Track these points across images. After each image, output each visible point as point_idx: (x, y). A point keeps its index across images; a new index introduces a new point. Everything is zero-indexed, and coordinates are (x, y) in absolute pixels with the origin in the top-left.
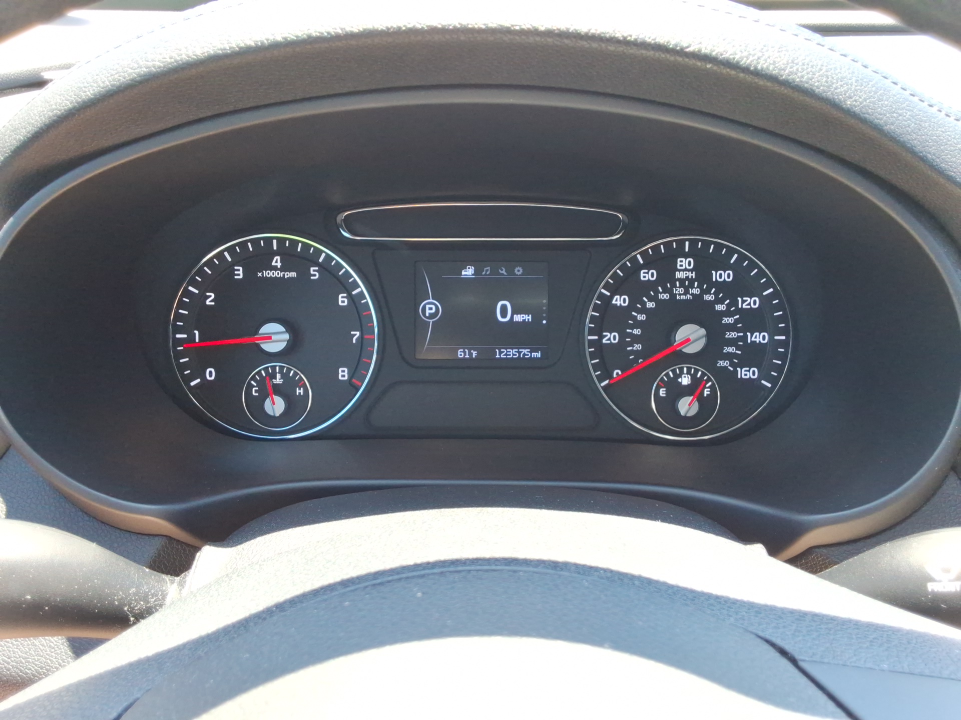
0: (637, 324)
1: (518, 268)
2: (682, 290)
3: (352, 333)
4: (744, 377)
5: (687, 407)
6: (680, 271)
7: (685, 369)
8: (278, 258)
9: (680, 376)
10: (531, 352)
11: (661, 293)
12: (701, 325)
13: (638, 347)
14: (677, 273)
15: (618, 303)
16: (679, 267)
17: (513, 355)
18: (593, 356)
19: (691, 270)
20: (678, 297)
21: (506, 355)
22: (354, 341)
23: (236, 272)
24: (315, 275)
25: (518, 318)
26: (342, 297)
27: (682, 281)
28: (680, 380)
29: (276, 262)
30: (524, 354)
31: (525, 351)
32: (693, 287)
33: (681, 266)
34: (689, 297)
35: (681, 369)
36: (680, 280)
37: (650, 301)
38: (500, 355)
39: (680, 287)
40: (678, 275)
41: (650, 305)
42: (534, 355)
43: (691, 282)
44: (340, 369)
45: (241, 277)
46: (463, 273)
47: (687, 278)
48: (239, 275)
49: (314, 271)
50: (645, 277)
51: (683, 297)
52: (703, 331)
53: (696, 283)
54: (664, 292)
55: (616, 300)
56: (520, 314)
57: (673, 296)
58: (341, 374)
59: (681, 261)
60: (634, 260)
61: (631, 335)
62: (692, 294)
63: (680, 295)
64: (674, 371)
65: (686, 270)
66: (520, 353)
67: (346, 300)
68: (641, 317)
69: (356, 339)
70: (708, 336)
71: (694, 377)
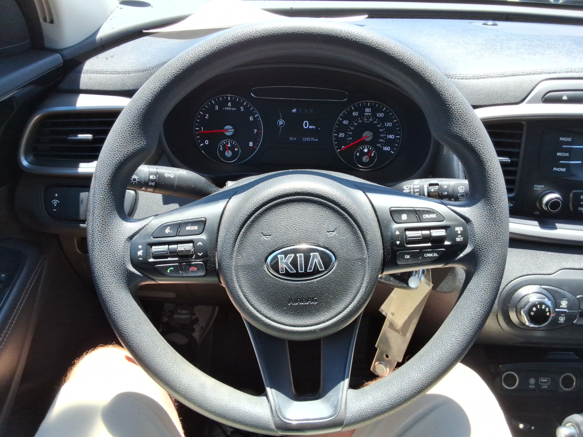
0: (351, 131)
1: (311, 110)
2: (366, 119)
3: (254, 130)
4: (385, 150)
5: (365, 159)
6: (366, 113)
7: (366, 147)
8: (230, 103)
9: (364, 149)
10: (314, 139)
11: (359, 120)
12: (372, 132)
13: (351, 138)
14: (365, 113)
15: (345, 123)
16: (366, 111)
17: (309, 140)
18: (335, 141)
19: (370, 113)
20: (365, 122)
21: (306, 140)
22: (255, 133)
23: (216, 108)
24: (242, 110)
25: (311, 127)
26: (251, 117)
27: (367, 116)
28: (364, 150)
29: (229, 104)
30: (312, 140)
31: (312, 139)
32: (370, 118)
33: (367, 111)
34: (369, 122)
35: (365, 147)
36: (366, 116)
37: (355, 123)
38: (304, 139)
39: (366, 118)
40: (366, 114)
41: (356, 124)
42: (316, 140)
43: (370, 116)
44: (250, 142)
45: (217, 109)
46: (293, 111)
47: (368, 115)
48: (217, 108)
49: (242, 108)
50: (354, 114)
51: (367, 122)
52: (372, 134)
53: (371, 117)
54: (360, 120)
55: (344, 122)
56: (312, 126)
57: (363, 121)
58: (250, 144)
59: (367, 109)
60: (351, 108)
61: (348, 134)
62: (370, 121)
63: (366, 121)
64: (362, 147)
65: (368, 112)
66: (311, 139)
67: (252, 119)
68: (352, 128)
69: (256, 132)
70: (373, 135)
71: (369, 149)
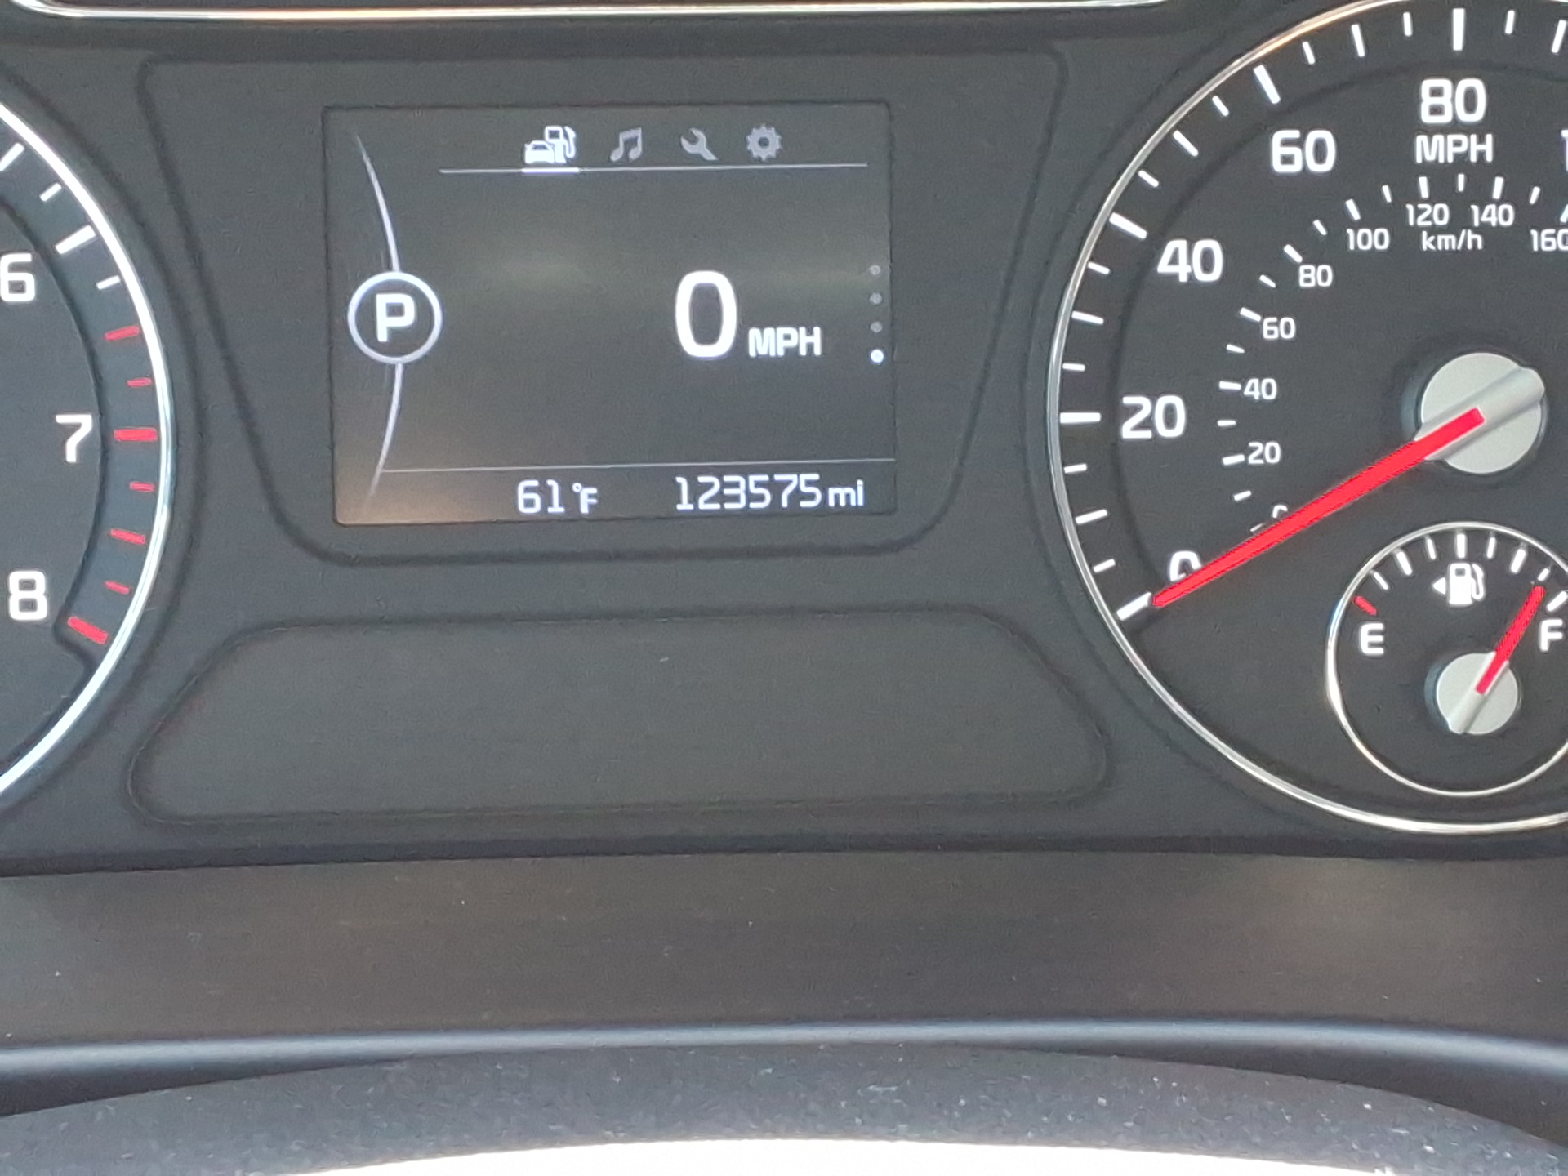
0: (1264, 357)
1: (764, 132)
2: (1440, 214)
3: (61, 419)
5: (1471, 694)
6: (1430, 131)
7: (1461, 542)
9: (1440, 568)
10: (823, 485)
11: (1356, 226)
12: (1526, 359)
13: (1266, 453)
14: (1421, 140)
15: (1182, 272)
16: (1426, 118)
17: (751, 498)
18: (1082, 494)
19: (1479, 130)
20: (1426, 243)
21: (720, 498)
22: (71, 456)
25: (767, 342)
26: (15, 268)
27: (1441, 175)
28: (1439, 586)
30: (797, 495)
31: (799, 481)
32: (1484, 199)
33: (1436, 110)
34: (1472, 239)
35: (1444, 541)
36: (1430, 169)
37: (1313, 259)
38: (694, 500)
39: (1431, 201)
40: (1427, 149)
41: (1314, 277)
42: (839, 495)
43: (1480, 174)
44: (15, 578)
46: (531, 155)
47: (1461, 159)
50: (1287, 160)
51: (1447, 241)
52: (1531, 382)
53: (1499, 183)
54: (1369, 222)
55: (1174, 260)
56: (775, 325)
57: (1406, 237)
58: (16, 595)
59: (1436, 92)
60: (1242, 89)
61: (1237, 404)
62: (1484, 229)
63: (1434, 231)
64: (1414, 550)
65: (1456, 127)
66: (776, 488)
67: (29, 279)
68: (1278, 329)
69: (83, 448)
70: (1552, 399)
71: (1495, 572)
